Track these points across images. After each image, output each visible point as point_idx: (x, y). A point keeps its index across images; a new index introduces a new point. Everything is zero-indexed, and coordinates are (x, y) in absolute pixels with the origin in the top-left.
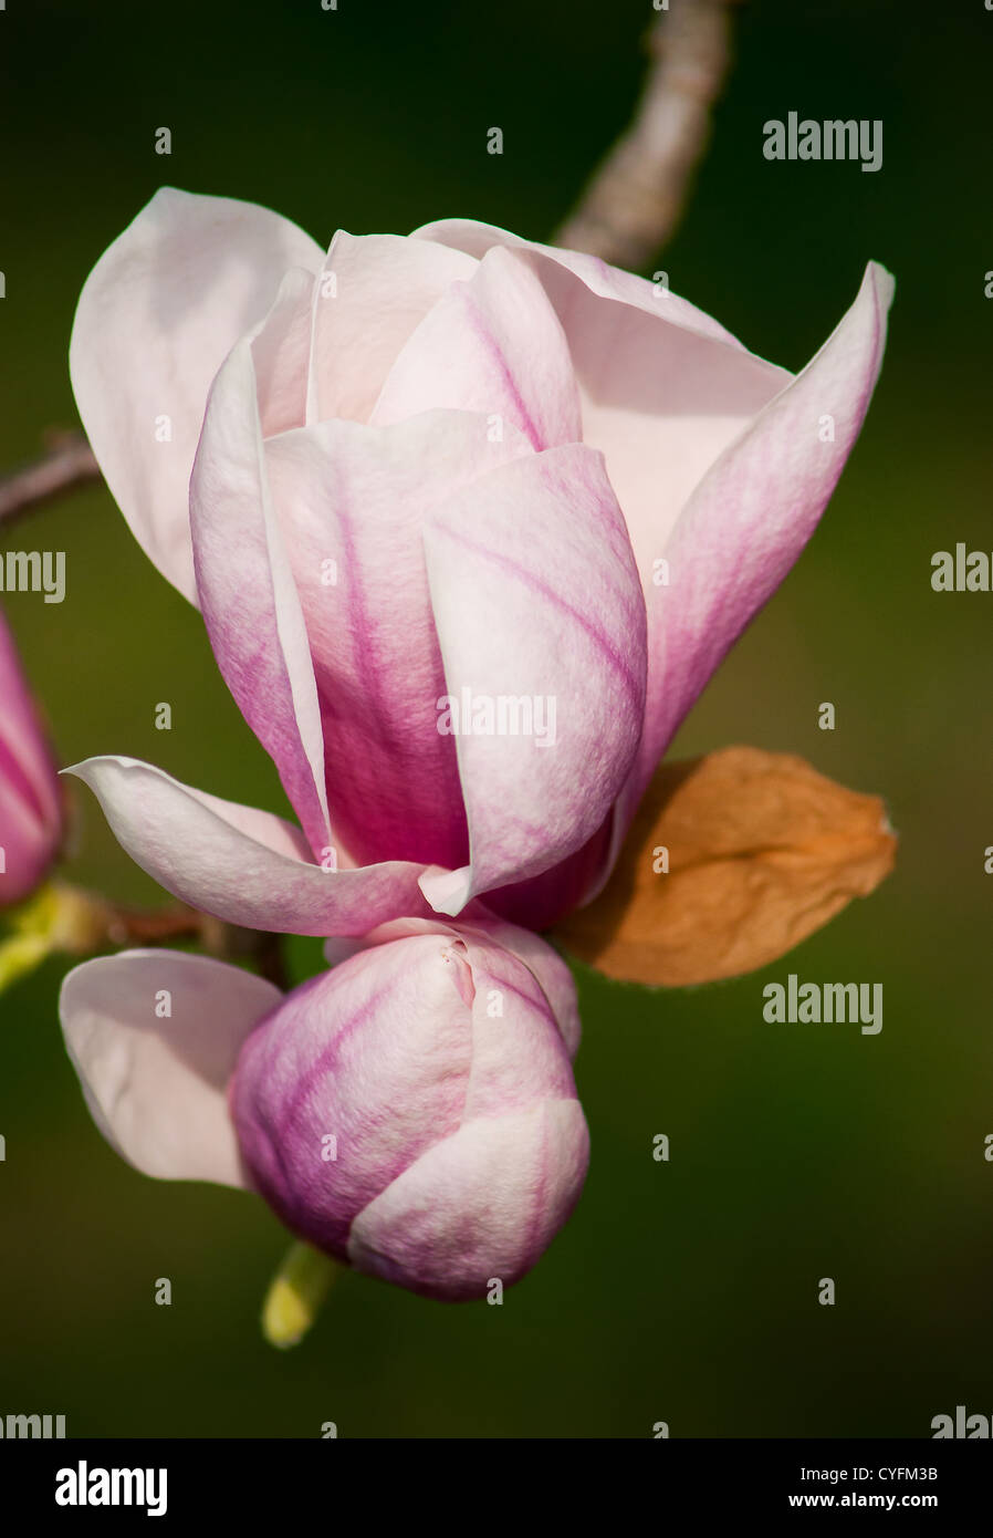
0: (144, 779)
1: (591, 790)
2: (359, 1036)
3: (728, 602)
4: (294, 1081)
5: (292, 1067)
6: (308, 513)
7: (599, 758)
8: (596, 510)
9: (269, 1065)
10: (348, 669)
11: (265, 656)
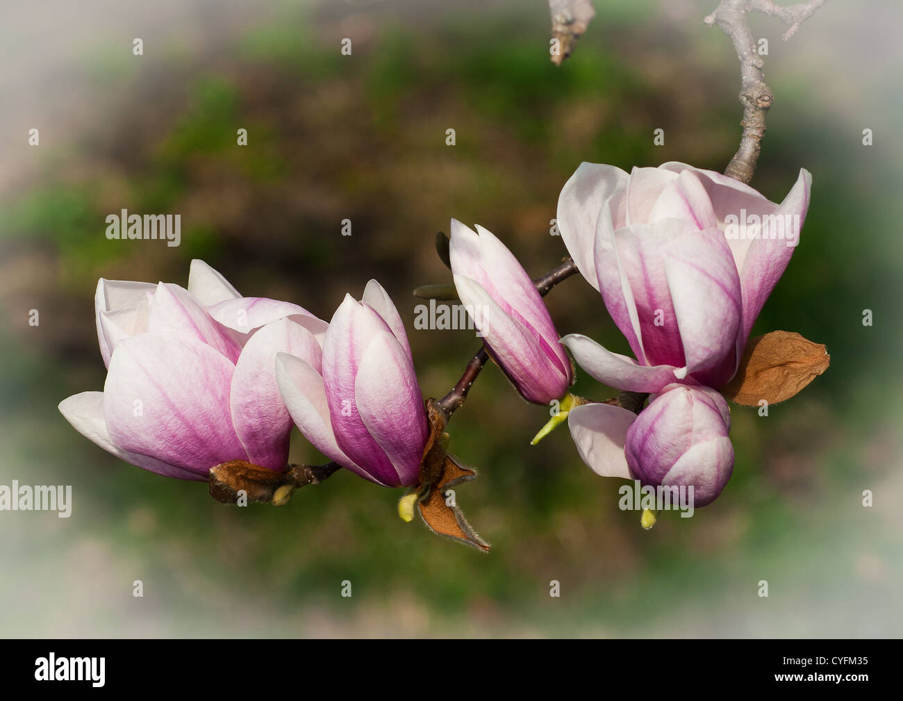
0: (583, 341)
1: (725, 336)
2: (660, 421)
3: (766, 279)
4: (642, 438)
5: (641, 434)
6: (629, 254)
7: (726, 326)
8: (722, 248)
9: (634, 435)
10: (647, 305)
11: (621, 302)
